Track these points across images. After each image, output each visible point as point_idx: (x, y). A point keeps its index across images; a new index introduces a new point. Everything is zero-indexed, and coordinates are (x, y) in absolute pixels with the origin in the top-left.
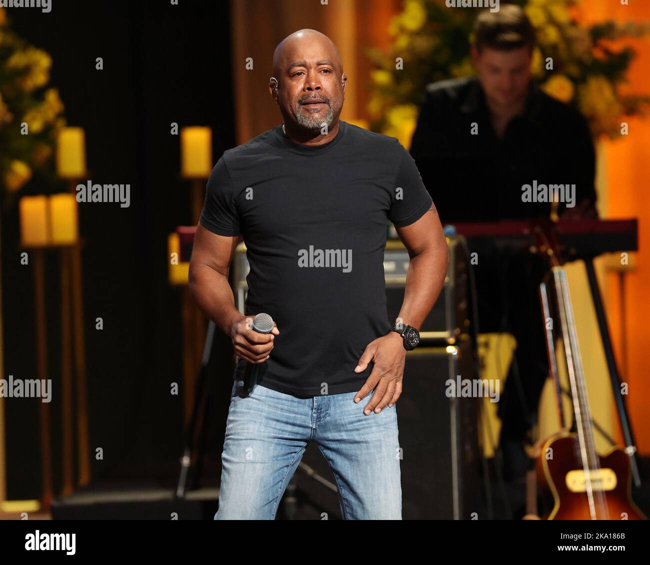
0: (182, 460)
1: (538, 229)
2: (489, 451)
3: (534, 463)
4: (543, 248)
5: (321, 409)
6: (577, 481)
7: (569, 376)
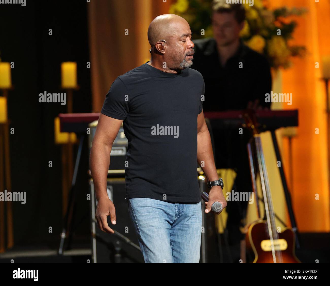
0: (61, 234)
1: (246, 115)
2: (221, 230)
3: (244, 236)
4: (249, 125)
5: (180, 209)
6: (266, 245)
7: (262, 191)
